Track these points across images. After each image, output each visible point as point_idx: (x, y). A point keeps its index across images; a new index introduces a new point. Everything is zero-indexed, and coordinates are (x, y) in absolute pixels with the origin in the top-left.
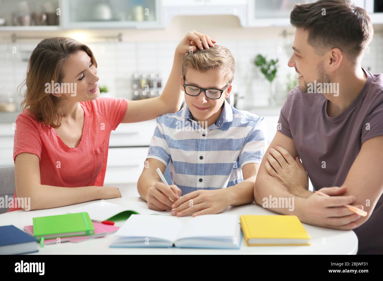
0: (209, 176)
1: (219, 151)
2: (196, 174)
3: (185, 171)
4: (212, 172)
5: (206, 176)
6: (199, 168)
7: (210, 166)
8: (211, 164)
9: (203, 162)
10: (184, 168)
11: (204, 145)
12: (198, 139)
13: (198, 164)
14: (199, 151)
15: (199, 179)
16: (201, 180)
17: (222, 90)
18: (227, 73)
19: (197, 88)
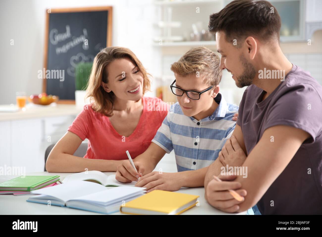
0: (201, 160)
1: (210, 140)
2: (191, 157)
3: (183, 154)
4: (204, 157)
5: (198, 160)
6: (194, 152)
7: (202, 152)
8: (203, 150)
9: (197, 147)
10: (183, 151)
11: (198, 133)
13: (193, 149)
14: (194, 138)
15: (193, 162)
16: (194, 163)
17: (200, 93)
18: (207, 77)
19: (180, 90)
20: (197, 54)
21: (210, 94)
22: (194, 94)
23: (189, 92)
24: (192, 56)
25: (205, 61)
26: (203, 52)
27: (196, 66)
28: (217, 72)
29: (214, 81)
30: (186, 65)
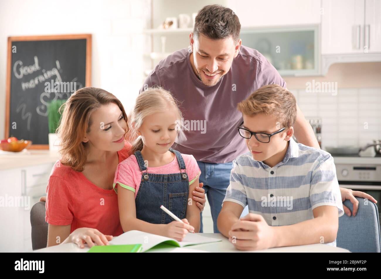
2: (270, 213)
5: (279, 214)
11: (273, 183)
12: (267, 177)
14: (269, 190)
16: (274, 218)
17: (270, 136)
18: (278, 117)
19: (248, 132)
20: (267, 91)
21: (282, 136)
22: (264, 137)
23: (257, 134)
24: (261, 94)
25: (276, 100)
26: (274, 90)
27: (265, 105)
28: (290, 112)
29: (287, 122)
30: (255, 103)
